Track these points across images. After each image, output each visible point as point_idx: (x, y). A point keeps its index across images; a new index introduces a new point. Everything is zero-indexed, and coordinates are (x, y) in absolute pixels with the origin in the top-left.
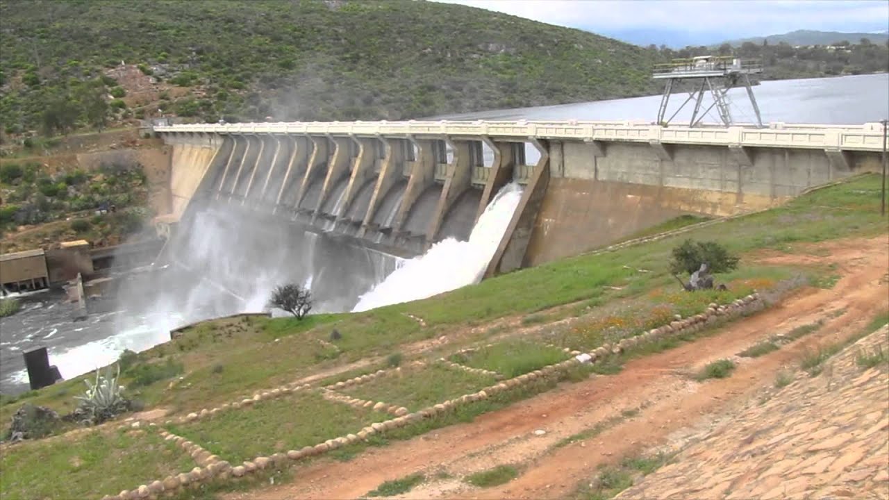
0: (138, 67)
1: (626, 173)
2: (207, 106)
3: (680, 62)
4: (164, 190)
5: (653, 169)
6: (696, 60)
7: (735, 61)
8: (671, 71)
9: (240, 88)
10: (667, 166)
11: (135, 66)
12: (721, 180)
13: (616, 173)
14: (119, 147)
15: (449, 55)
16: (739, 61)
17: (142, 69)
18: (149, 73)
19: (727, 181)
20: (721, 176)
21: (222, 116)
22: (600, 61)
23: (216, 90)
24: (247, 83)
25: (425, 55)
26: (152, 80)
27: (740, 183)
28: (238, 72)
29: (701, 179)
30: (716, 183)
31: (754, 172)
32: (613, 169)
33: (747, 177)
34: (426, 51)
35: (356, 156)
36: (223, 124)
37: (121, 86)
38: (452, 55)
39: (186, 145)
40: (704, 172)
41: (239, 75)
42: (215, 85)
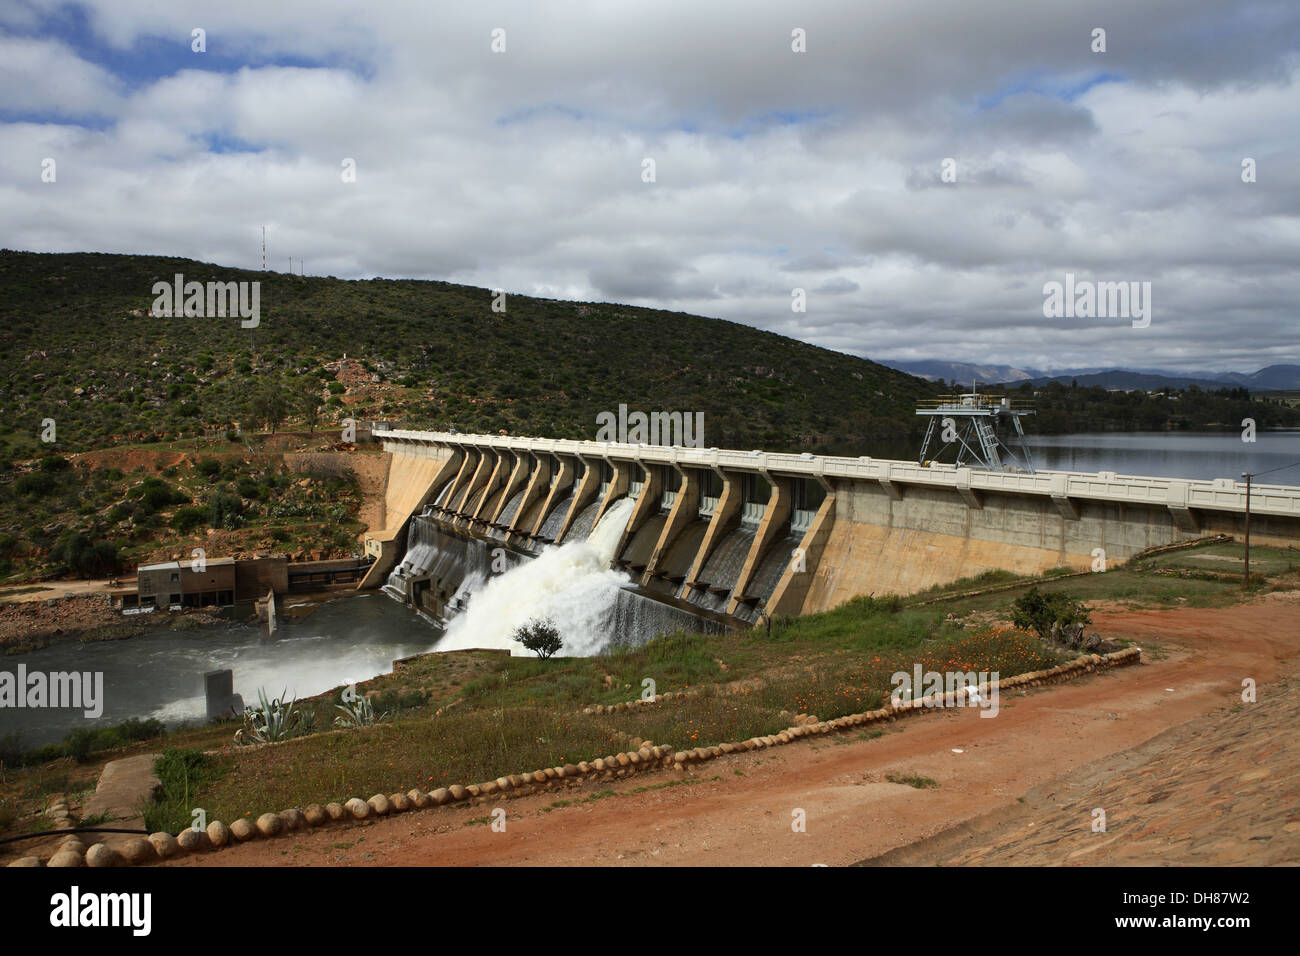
0: (361, 363)
1: (926, 520)
2: (434, 413)
3: (946, 398)
4: (379, 503)
5: (958, 517)
6: (963, 398)
7: (1003, 400)
8: (935, 408)
9: (474, 395)
10: (976, 515)
11: (357, 361)
12: (1040, 534)
13: (914, 520)
14: (331, 449)
15: (710, 377)
16: (1009, 401)
17: (366, 365)
18: (374, 370)
19: (1046, 536)
20: (1040, 529)
21: (452, 424)
22: (881, 394)
23: (445, 396)
24: (482, 390)
25: (683, 374)
26: (375, 378)
27: (1064, 540)
28: (473, 378)
29: (1016, 532)
30: (1034, 537)
31: (1081, 527)
32: (911, 515)
33: (1072, 532)
34: (685, 370)
35: (609, 481)
36: (454, 433)
37: (340, 381)
38: (713, 377)
39: (408, 454)
40: (1020, 524)
41: (473, 381)
42: (446, 390)
